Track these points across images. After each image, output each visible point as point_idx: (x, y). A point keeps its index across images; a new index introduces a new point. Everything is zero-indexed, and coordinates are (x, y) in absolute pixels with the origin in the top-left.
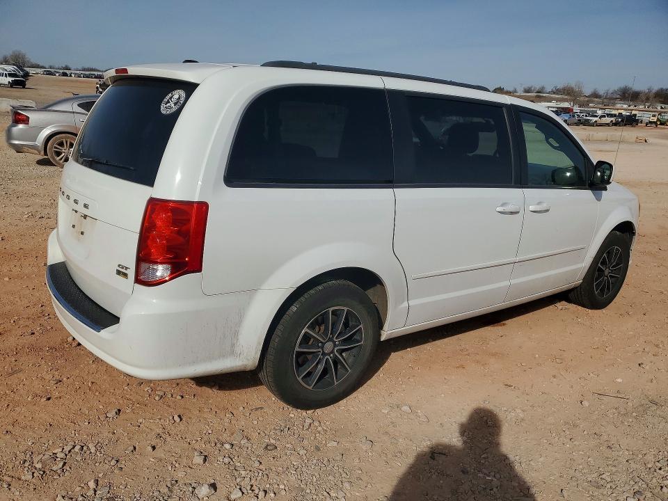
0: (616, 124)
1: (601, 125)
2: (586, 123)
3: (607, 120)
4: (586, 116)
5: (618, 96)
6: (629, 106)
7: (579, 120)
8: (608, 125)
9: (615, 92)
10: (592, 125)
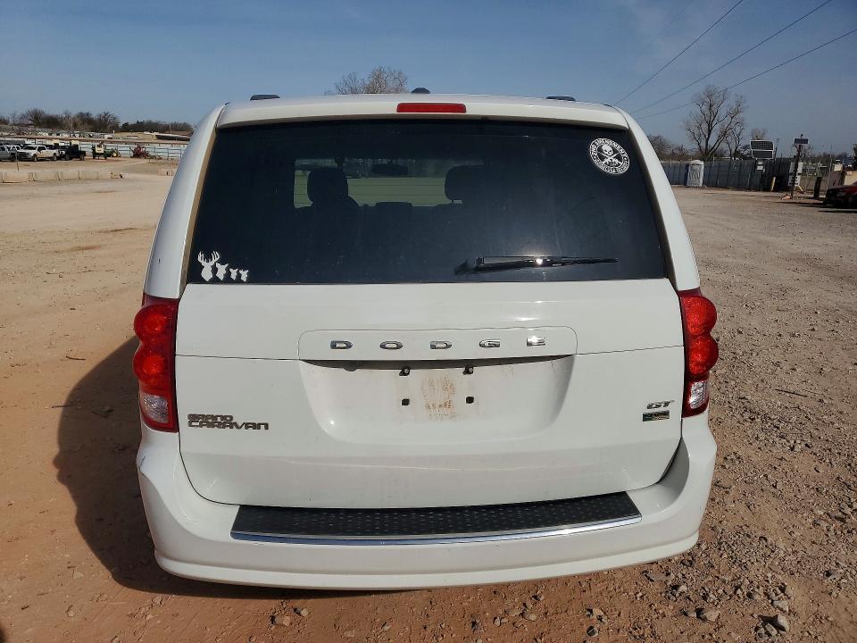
0: (60, 158)
1: (43, 160)
2: (23, 158)
3: (50, 153)
4: (18, 148)
5: (30, 122)
6: (50, 134)
7: (13, 154)
8: (51, 159)
9: (23, 117)
10: (32, 159)
